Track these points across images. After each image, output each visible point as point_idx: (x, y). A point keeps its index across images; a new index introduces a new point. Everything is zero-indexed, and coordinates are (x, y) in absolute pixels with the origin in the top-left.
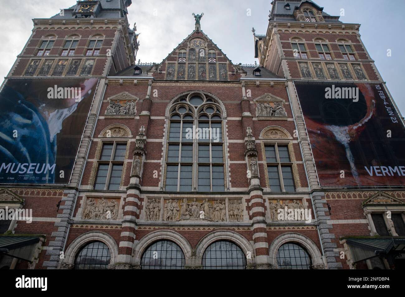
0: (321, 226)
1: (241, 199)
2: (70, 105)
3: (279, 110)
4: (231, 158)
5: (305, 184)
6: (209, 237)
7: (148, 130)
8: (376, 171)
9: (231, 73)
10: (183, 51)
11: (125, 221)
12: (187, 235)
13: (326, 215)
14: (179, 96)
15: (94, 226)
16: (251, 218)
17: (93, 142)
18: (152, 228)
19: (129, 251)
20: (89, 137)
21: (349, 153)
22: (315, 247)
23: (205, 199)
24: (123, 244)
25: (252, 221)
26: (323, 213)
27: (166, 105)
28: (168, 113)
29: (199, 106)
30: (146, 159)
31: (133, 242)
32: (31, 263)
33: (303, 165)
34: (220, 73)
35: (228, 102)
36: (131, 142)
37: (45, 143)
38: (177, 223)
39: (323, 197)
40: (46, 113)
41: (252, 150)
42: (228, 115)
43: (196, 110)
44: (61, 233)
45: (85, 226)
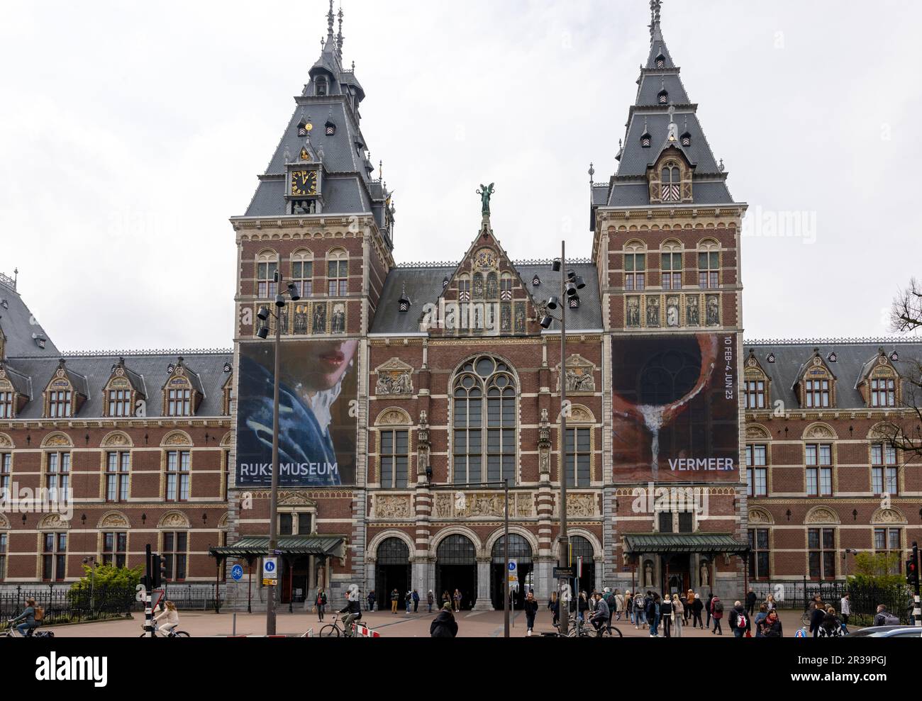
0: (605, 523)
1: (530, 493)
2: (332, 384)
3: (586, 381)
4: (523, 448)
5: (599, 478)
6: (497, 532)
7: (429, 414)
8: (680, 464)
9: (530, 319)
10: (464, 278)
11: (419, 521)
12: (477, 531)
13: (613, 512)
14: (463, 361)
15: (390, 524)
16: (538, 513)
17: (369, 431)
18: (444, 524)
19: (425, 547)
20: (365, 428)
21: (655, 443)
22: (597, 541)
23: (494, 494)
24: (419, 541)
25: (538, 517)
26: (610, 510)
27: (447, 376)
28: (451, 391)
29: (488, 377)
30: (432, 451)
31: (428, 538)
32: (342, 559)
33: (601, 454)
34: (516, 319)
35: (524, 370)
36: (413, 431)
37: (317, 437)
38: (468, 519)
39: (614, 493)
40: (306, 396)
41: (545, 442)
42: (523, 391)
43: (484, 383)
44: (360, 532)
45: (380, 524)
